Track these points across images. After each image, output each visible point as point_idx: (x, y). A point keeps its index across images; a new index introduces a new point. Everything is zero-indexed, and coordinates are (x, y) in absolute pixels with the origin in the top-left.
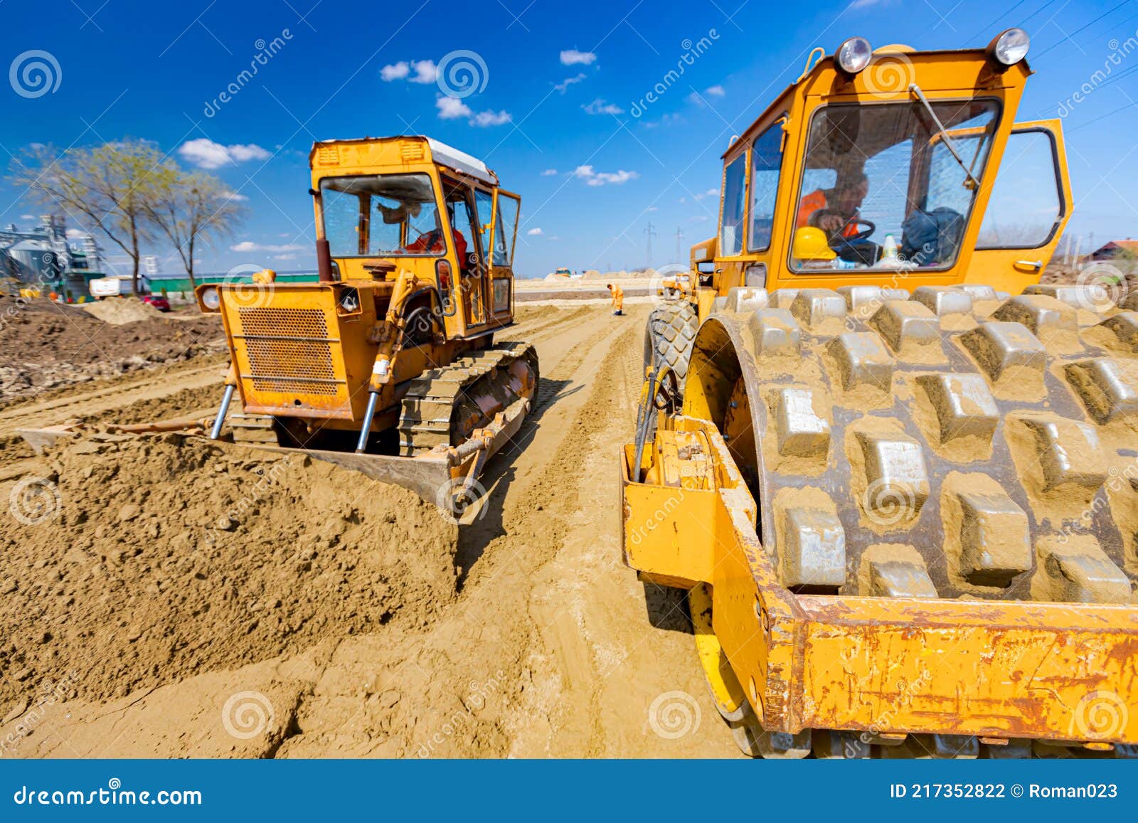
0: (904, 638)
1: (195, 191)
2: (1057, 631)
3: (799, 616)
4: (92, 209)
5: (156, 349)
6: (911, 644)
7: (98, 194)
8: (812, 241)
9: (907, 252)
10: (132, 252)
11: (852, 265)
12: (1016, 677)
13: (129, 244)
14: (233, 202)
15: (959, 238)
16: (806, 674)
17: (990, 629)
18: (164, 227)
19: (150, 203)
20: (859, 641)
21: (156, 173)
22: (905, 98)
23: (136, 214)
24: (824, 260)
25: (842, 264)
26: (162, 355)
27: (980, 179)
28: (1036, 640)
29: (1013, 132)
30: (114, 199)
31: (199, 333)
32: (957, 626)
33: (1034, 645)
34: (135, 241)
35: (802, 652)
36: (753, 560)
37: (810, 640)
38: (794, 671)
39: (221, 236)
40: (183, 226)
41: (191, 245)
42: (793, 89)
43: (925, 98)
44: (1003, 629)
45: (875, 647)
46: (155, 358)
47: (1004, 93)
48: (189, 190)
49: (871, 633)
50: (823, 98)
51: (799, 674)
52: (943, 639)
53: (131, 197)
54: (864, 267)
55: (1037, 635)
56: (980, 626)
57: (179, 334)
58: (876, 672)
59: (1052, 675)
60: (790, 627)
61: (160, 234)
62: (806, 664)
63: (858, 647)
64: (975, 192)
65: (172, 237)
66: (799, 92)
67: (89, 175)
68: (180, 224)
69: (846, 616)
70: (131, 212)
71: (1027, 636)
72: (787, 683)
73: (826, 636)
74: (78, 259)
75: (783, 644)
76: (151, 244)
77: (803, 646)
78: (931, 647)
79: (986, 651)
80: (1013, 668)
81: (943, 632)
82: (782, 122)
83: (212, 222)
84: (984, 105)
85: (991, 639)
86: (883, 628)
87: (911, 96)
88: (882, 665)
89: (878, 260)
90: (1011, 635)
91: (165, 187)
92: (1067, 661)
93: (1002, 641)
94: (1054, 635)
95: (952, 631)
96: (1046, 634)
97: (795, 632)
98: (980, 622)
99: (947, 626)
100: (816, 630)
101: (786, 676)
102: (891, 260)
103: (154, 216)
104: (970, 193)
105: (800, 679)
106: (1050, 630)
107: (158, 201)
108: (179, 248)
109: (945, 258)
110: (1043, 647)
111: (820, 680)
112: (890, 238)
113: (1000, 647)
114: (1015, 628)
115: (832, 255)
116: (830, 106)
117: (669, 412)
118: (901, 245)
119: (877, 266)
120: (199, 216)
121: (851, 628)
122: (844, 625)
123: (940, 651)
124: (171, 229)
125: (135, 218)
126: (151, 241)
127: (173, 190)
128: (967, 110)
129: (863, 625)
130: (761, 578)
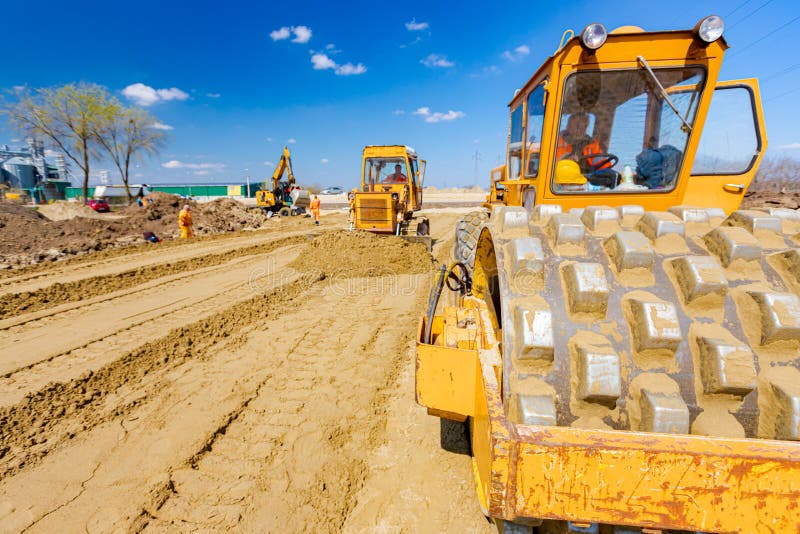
0: (587, 455)
1: (132, 121)
2: (694, 455)
3: (514, 438)
4: (55, 134)
5: (73, 243)
6: (592, 460)
7: (59, 123)
8: (569, 170)
9: (639, 179)
10: (84, 166)
11: (598, 188)
12: (665, 486)
13: (82, 162)
14: (160, 130)
15: (678, 169)
16: (519, 479)
17: (647, 452)
18: (108, 148)
19: (98, 130)
20: (555, 457)
21: (104, 107)
22: (634, 66)
23: (88, 138)
24: (578, 184)
25: (591, 188)
26: (76, 248)
27: (692, 126)
28: (679, 460)
29: (716, 89)
30: (71, 126)
31: (114, 231)
32: (624, 449)
33: (677, 464)
34: (86, 159)
35: (516, 464)
36: (491, 399)
37: (521, 455)
38: (509, 476)
39: (150, 155)
40: (121, 149)
41: (127, 163)
42: (551, 60)
43: (649, 66)
44: (656, 452)
45: (566, 462)
46: (69, 250)
47: (707, 62)
48: (128, 120)
49: (564, 451)
50: (574, 66)
51: (513, 478)
52: (614, 458)
53: (85, 125)
54: (608, 190)
55: (679, 457)
56: (640, 449)
57: (98, 230)
58: (568, 479)
59: (690, 486)
60: (507, 446)
61: (105, 153)
62: (519, 472)
63: (555, 462)
64: (689, 134)
65: (113, 155)
66: (556, 61)
67: (53, 108)
68: (120, 146)
69: (547, 440)
70: (85, 137)
71: (673, 457)
72: (505, 485)
73: (532, 452)
74: (52, 172)
75: (502, 457)
76: (99, 160)
77: (516, 459)
78: (605, 463)
79: (644, 467)
80: (663, 480)
81: (613, 452)
82: (544, 84)
83: (144, 144)
84: (694, 70)
85: (647, 459)
86: (571, 448)
87: (639, 65)
88: (571, 474)
89: (619, 183)
90: (661, 457)
91: (109, 118)
92: (700, 476)
93: (655, 461)
94: (691, 458)
95: (620, 452)
96: (686, 457)
97: (510, 449)
98: (640, 446)
99: (617, 449)
100: (526, 448)
101: (504, 480)
102: (628, 184)
103: (101, 140)
104: (686, 134)
105: (514, 481)
106: (688, 453)
107: (104, 128)
108: (118, 165)
109: (668, 183)
110: (683, 465)
111: (528, 484)
112: (627, 168)
113: (654, 464)
114: (664, 451)
115: (583, 180)
116: (579, 72)
117: (463, 293)
118: (635, 173)
119: (618, 189)
120: (133, 140)
121: (550, 447)
122: (545, 446)
123: (612, 466)
124: (113, 150)
125: (87, 141)
126: (99, 158)
127: (115, 120)
128: (681, 75)
129: (558, 446)
130: (493, 412)
